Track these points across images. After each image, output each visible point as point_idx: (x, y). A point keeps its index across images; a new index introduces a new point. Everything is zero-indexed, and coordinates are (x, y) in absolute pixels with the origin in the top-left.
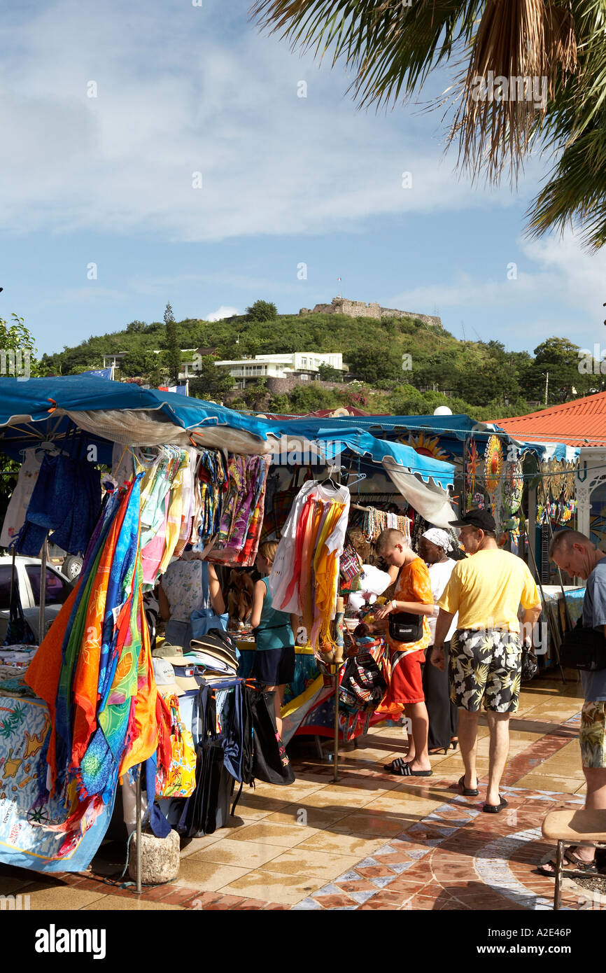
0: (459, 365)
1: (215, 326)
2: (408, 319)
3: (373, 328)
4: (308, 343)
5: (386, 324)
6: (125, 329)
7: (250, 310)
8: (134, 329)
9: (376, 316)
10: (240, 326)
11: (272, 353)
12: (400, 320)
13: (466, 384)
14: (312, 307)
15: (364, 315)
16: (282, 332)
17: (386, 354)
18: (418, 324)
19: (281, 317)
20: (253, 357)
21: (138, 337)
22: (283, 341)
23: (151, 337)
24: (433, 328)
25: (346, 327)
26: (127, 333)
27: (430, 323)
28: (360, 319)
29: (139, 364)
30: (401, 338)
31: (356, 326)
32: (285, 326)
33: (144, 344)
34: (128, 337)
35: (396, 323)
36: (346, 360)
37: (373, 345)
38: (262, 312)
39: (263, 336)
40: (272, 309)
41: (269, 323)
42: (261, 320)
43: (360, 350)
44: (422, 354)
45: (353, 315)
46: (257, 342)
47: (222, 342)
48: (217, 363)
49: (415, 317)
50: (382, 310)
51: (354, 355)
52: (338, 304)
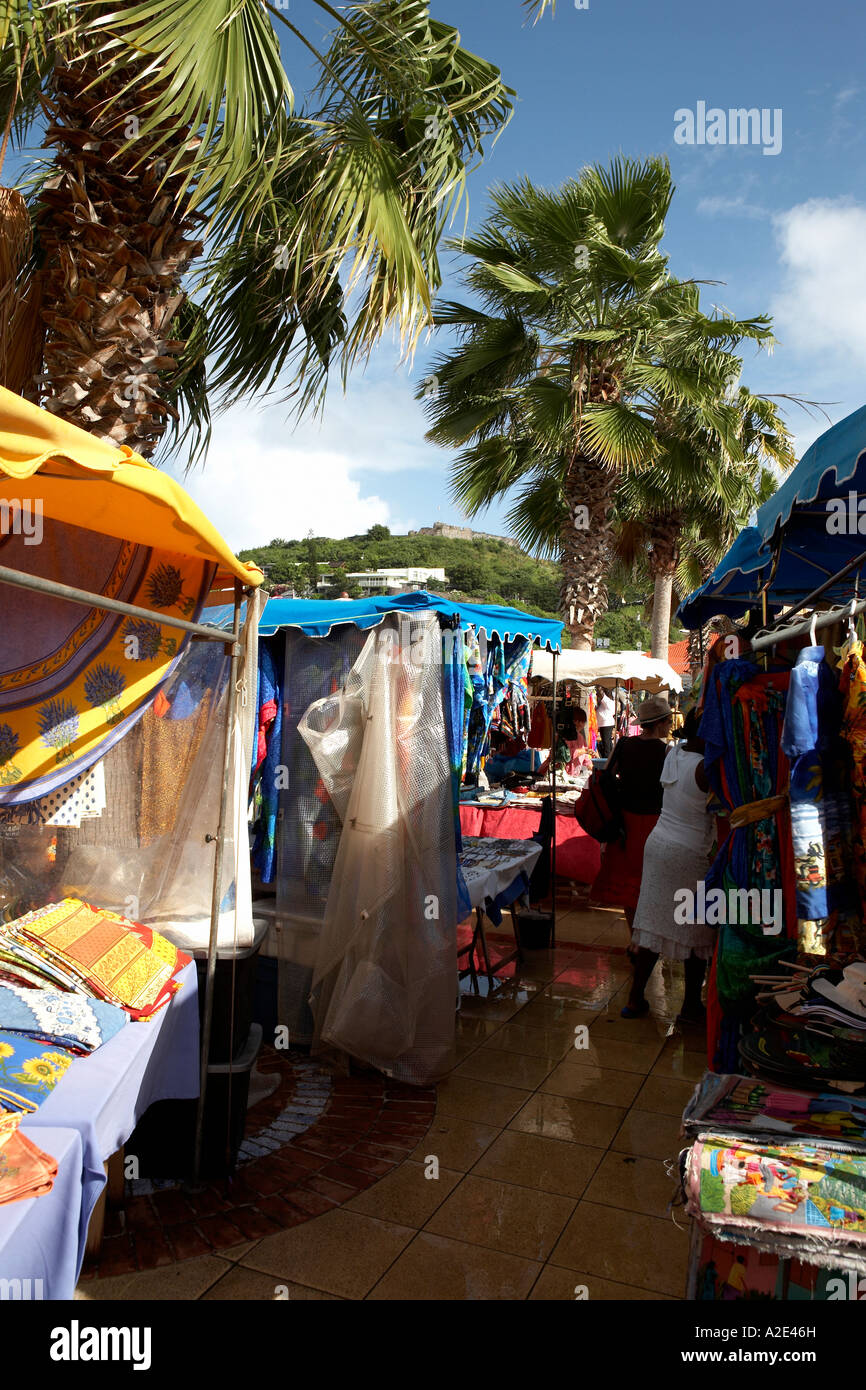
0: (535, 579)
1: (341, 544)
2: (494, 541)
3: (467, 548)
4: (416, 560)
5: (477, 545)
6: (268, 544)
7: (369, 531)
8: (275, 545)
9: (469, 538)
10: (362, 544)
11: (388, 568)
12: (487, 541)
13: (541, 595)
14: (418, 530)
15: (459, 537)
16: (395, 550)
17: (479, 570)
18: (501, 544)
19: (393, 537)
20: (375, 570)
21: (280, 551)
22: (397, 557)
23: (290, 552)
24: (513, 548)
25: (447, 546)
26: (270, 547)
27: (511, 544)
28: (456, 541)
29: (283, 573)
30: (489, 556)
31: (454, 546)
32: (398, 545)
33: (285, 557)
34: (272, 551)
35: (485, 544)
36: (448, 573)
37: (467, 562)
38: (378, 533)
39: (380, 553)
40: (386, 530)
41: (384, 542)
42: (378, 540)
43: (459, 566)
44: (506, 570)
45: (451, 537)
46: (376, 557)
47: (348, 557)
48: (348, 575)
49: (499, 539)
50: (474, 533)
51: (454, 570)
52: (438, 528)
